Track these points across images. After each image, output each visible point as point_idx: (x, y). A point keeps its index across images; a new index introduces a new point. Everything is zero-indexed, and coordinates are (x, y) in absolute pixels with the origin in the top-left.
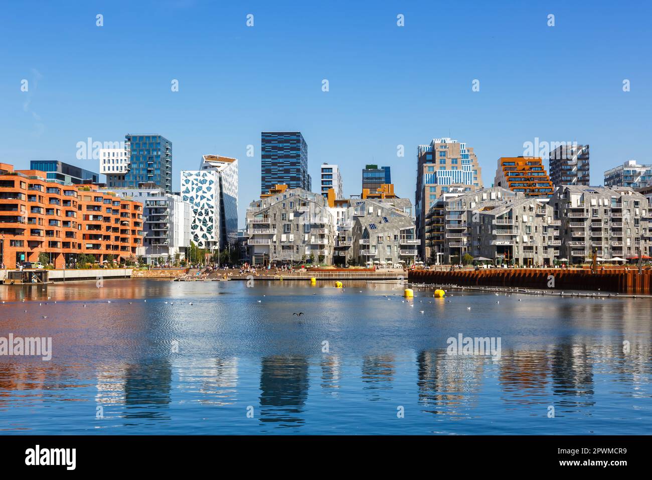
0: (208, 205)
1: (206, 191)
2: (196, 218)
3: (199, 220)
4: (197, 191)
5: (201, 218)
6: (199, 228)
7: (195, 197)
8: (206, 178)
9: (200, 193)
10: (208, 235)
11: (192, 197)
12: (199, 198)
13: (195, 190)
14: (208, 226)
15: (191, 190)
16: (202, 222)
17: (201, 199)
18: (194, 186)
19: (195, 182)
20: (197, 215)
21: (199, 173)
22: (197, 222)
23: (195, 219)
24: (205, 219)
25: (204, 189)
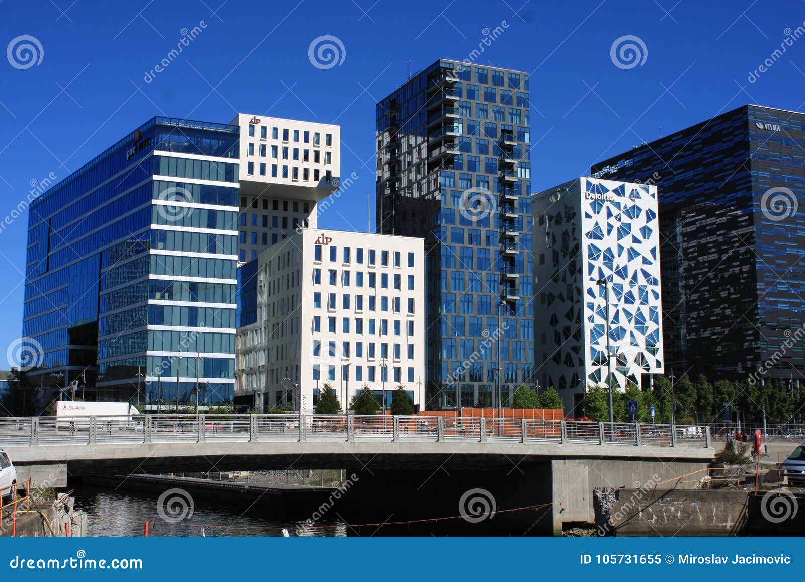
0: (646, 274)
1: (640, 237)
2: (620, 308)
3: (628, 314)
4: (620, 237)
5: (632, 309)
6: (627, 338)
7: (615, 252)
8: (638, 202)
9: (627, 242)
10: (648, 355)
11: (609, 250)
12: (625, 253)
13: (614, 232)
14: (648, 332)
15: (605, 232)
16: (633, 321)
17: (631, 258)
18: (612, 221)
19: (615, 211)
20: (623, 299)
21: (622, 188)
22: (623, 321)
23: (618, 312)
24: (640, 314)
25: (636, 232)
